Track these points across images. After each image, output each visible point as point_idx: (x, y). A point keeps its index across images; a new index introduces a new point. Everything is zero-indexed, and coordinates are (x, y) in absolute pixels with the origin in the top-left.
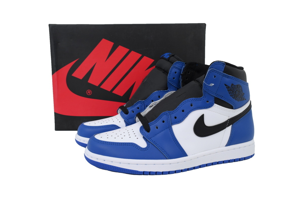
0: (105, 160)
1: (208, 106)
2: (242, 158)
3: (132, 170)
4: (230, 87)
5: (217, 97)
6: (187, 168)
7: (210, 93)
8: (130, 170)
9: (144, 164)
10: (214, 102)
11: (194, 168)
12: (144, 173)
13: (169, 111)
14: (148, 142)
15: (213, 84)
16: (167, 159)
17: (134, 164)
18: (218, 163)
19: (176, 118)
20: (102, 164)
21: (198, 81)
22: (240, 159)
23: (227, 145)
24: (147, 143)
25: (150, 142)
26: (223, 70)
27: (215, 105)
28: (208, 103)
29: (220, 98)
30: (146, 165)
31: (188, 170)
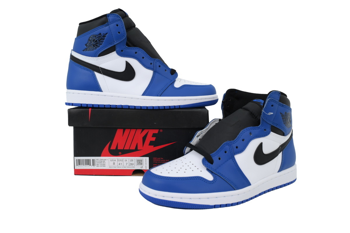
0: (172, 197)
1: (265, 134)
2: (290, 182)
3: (204, 205)
4: (284, 115)
5: (273, 125)
6: (251, 197)
7: (268, 122)
8: (202, 205)
9: (215, 198)
10: (270, 130)
11: (256, 196)
12: (215, 207)
13: (230, 141)
14: (213, 174)
15: (272, 113)
16: (235, 190)
17: (205, 198)
18: (273, 189)
19: (237, 147)
20: (171, 201)
21: (246, 109)
22: (285, 184)
23: (279, 171)
24: (213, 176)
25: (216, 175)
26: (279, 99)
27: (272, 133)
28: (265, 131)
29: (275, 126)
30: (217, 198)
31: (251, 198)
